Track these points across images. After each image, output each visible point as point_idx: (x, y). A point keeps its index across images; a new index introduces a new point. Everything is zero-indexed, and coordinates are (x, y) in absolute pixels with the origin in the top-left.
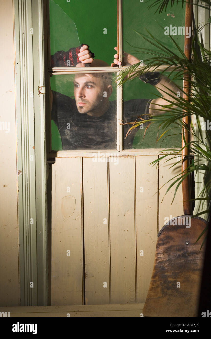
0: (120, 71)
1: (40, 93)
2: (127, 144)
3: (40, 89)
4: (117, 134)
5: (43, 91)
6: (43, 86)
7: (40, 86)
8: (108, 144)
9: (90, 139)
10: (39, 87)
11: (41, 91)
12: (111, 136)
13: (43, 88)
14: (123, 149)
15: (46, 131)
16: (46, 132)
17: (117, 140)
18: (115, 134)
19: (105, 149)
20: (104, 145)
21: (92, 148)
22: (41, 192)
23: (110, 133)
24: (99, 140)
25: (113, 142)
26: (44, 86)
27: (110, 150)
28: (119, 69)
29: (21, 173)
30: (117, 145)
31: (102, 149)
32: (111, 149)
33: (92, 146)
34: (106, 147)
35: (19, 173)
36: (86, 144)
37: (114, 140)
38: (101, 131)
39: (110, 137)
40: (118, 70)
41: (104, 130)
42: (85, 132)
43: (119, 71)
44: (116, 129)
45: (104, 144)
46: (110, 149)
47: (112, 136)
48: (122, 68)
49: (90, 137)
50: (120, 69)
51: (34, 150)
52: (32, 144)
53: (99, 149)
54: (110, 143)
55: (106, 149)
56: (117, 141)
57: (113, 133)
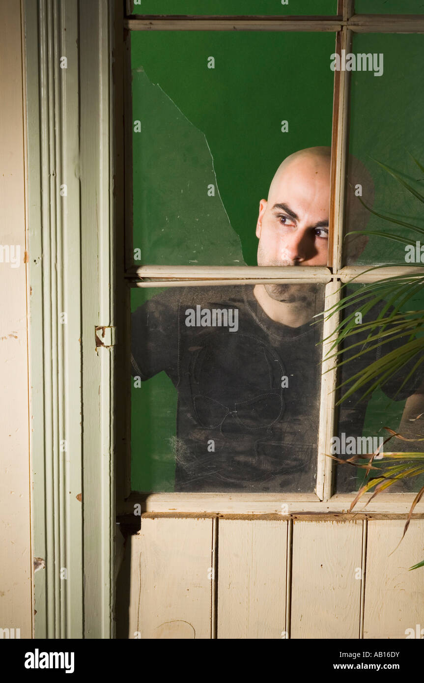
0: (335, 280)
1: (99, 343)
2: (346, 478)
3: (100, 332)
4: (317, 452)
5: (108, 339)
6: (109, 326)
7: (102, 325)
8: (291, 477)
9: (239, 463)
10: (97, 328)
11: (103, 340)
12: (300, 457)
13: (108, 331)
14: (333, 492)
15: (114, 450)
16: (114, 454)
17: (317, 467)
18: (312, 452)
19: (281, 491)
20: (280, 481)
21: (246, 487)
22: (99, 614)
23: (297, 449)
24: (266, 466)
25: (306, 472)
26: (112, 325)
27: (297, 494)
28: (332, 276)
29: (43, 565)
30: (315, 481)
31: (274, 491)
32: (300, 492)
33: (245, 483)
34: (285, 487)
35: (37, 564)
36: (228, 477)
37: (310, 468)
38: (273, 444)
39: (295, 460)
40: (330, 279)
41: (280, 439)
42: (228, 444)
43: (332, 280)
44: (316, 439)
45: (280, 479)
46: (296, 491)
47: (303, 458)
48: (340, 272)
49: (242, 458)
50: (335, 277)
51: (81, 503)
52: (73, 486)
53: (266, 490)
54: (296, 475)
55: (286, 492)
56: (316, 471)
57: (306, 450)
